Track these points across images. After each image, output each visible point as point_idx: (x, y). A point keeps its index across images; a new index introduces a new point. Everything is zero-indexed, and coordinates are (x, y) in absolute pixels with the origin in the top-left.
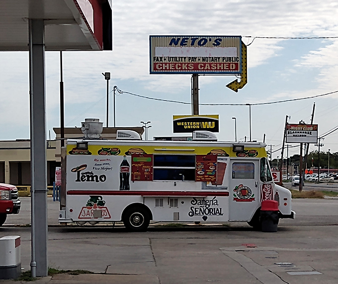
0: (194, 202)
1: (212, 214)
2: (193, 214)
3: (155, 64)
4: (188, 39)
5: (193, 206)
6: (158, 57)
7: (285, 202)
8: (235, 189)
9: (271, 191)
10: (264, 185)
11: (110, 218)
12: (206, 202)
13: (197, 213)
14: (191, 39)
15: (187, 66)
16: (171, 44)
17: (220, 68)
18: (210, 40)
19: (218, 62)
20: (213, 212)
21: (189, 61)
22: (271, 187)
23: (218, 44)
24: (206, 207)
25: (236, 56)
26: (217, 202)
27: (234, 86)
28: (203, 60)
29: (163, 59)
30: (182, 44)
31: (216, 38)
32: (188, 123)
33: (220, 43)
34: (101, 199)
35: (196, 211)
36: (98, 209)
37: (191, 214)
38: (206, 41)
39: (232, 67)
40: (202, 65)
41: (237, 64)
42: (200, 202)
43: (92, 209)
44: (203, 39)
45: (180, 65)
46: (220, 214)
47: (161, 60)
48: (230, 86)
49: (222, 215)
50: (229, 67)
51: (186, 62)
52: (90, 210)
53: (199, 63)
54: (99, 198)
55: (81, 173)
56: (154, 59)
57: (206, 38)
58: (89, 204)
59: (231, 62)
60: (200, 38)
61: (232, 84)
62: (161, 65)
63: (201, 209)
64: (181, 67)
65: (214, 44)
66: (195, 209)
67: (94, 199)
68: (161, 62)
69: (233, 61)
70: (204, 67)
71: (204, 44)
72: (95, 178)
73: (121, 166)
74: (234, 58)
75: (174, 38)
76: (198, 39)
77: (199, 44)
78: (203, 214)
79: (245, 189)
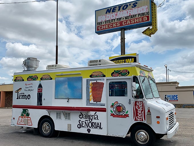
0: (81, 116)
1: (94, 127)
2: (80, 126)
3: (98, 27)
4: (116, 7)
5: (80, 119)
6: (99, 22)
7: (158, 120)
8: (112, 106)
9: (143, 108)
10: (136, 102)
11: (32, 125)
12: (89, 116)
13: (83, 125)
14: (118, 7)
15: (116, 25)
16: (106, 13)
17: (137, 21)
18: (130, 5)
19: (135, 18)
20: (95, 126)
21: (117, 21)
22: (143, 105)
23: (135, 6)
24: (89, 121)
25: (147, 11)
26: (97, 117)
27: (148, 32)
28: (126, 18)
29: (102, 23)
30: (113, 11)
31: (133, 3)
32: (118, 61)
33: (136, 5)
34: (28, 112)
35: (82, 124)
36: (26, 118)
37: (79, 126)
38: (127, 6)
39: (145, 19)
40: (125, 22)
41: (148, 17)
42: (85, 116)
43: (24, 118)
44: (126, 5)
45: (112, 24)
46: (100, 128)
47: (101, 24)
48: (145, 32)
49: (102, 128)
50: (143, 20)
51: (115, 22)
52: (22, 119)
53: (123, 21)
54: (27, 111)
55: (19, 93)
56: (98, 24)
57: (127, 4)
58: (22, 115)
59: (144, 16)
60: (123, 5)
61: (146, 31)
62: (101, 27)
63: (85, 122)
64: (113, 25)
65: (132, 7)
66: (82, 122)
67: (24, 111)
68: (101, 25)
69: (145, 15)
70: (126, 23)
71: (126, 8)
72: (25, 96)
73: (38, 88)
74: (146, 13)
75: (109, 8)
76: (122, 6)
77: (123, 9)
78: (87, 127)
79: (121, 106)
